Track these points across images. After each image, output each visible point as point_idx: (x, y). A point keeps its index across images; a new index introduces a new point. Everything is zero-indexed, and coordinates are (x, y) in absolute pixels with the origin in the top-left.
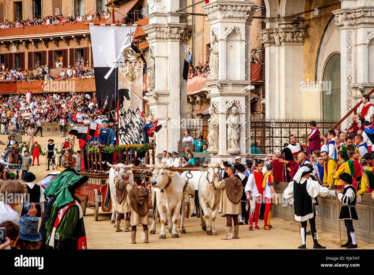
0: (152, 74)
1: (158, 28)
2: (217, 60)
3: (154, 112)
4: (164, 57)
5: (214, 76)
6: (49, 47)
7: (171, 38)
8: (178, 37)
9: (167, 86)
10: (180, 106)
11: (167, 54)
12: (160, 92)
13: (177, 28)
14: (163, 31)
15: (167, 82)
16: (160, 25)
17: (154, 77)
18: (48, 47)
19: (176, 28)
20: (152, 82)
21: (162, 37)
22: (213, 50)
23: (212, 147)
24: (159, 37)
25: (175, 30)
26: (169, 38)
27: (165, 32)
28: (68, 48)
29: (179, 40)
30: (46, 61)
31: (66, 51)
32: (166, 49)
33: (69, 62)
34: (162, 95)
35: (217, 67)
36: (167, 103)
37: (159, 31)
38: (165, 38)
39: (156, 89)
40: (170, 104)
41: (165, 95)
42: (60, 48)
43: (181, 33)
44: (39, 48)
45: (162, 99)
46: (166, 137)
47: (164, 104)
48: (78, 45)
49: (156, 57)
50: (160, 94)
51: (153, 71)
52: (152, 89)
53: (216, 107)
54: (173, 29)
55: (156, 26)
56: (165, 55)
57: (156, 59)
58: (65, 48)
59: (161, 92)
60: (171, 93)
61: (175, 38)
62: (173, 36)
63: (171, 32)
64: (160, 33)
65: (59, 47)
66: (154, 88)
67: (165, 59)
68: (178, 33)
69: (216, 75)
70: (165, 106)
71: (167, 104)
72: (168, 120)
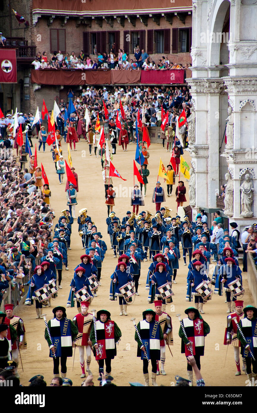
0: (193, 128)
1: (198, 83)
2: (232, 130)
3: (194, 165)
4: (205, 111)
5: (230, 145)
6: (148, 25)
7: (210, 93)
8: (217, 92)
9: (207, 140)
10: (219, 160)
11: (207, 108)
12: (199, 146)
13: (217, 82)
14: (203, 86)
15: (207, 136)
16: (200, 80)
17: (194, 130)
18: (146, 25)
19: (215, 83)
20: (193, 136)
21: (202, 91)
22: (229, 121)
23: (228, 210)
24: (199, 91)
25: (214, 85)
26: (209, 93)
27: (205, 87)
28: (171, 27)
29: (219, 95)
30: (145, 43)
31: (168, 31)
32: (206, 102)
33: (171, 47)
34: (201, 148)
35: (232, 136)
36: (206, 156)
37: (200, 85)
38: (205, 92)
39: (196, 143)
40: (210, 158)
41: (204, 148)
42: (161, 28)
43: (221, 87)
44: (137, 26)
45: (201, 153)
46: (206, 190)
47: (204, 157)
48: (183, 24)
49: (196, 111)
50: (199, 148)
51: (193, 124)
52: (192, 142)
53: (231, 173)
54: (212, 84)
55: (196, 81)
56: (206, 109)
57: (196, 112)
58: (168, 28)
59: (201, 146)
60: (210, 147)
61: (214, 93)
62: (212, 91)
63: (210, 87)
64: (200, 88)
65: (160, 26)
66: (194, 141)
67: (205, 113)
68: (217, 88)
69: (232, 144)
70: (205, 160)
71: (207, 158)
72: (207, 173)
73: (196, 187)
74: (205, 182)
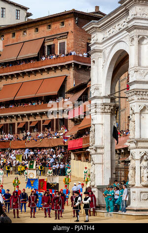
0: (93, 135)
1: (97, 106)
2: (134, 126)
5: (132, 136)
6: (30, 119)
8: (109, 111)
9: (103, 142)
10: (111, 155)
12: (98, 146)
13: (109, 106)
14: (100, 108)
15: (103, 140)
17: (94, 137)
20: (93, 140)
22: (131, 119)
23: (131, 181)
24: (97, 111)
25: (107, 107)
26: (104, 112)
28: (42, 120)
29: (110, 113)
30: (28, 128)
32: (102, 119)
35: (134, 130)
38: (101, 112)
39: (96, 144)
40: (105, 154)
41: (101, 148)
43: (112, 109)
44: (24, 120)
45: (99, 151)
47: (101, 154)
49: (96, 124)
50: (98, 148)
51: (94, 133)
54: (106, 107)
56: (101, 123)
58: (40, 120)
60: (105, 147)
61: (107, 112)
65: (36, 119)
66: (94, 143)
67: (101, 125)
68: (109, 109)
69: (134, 135)
71: (103, 154)
72: (103, 164)
73: (95, 173)
74: (101, 170)
